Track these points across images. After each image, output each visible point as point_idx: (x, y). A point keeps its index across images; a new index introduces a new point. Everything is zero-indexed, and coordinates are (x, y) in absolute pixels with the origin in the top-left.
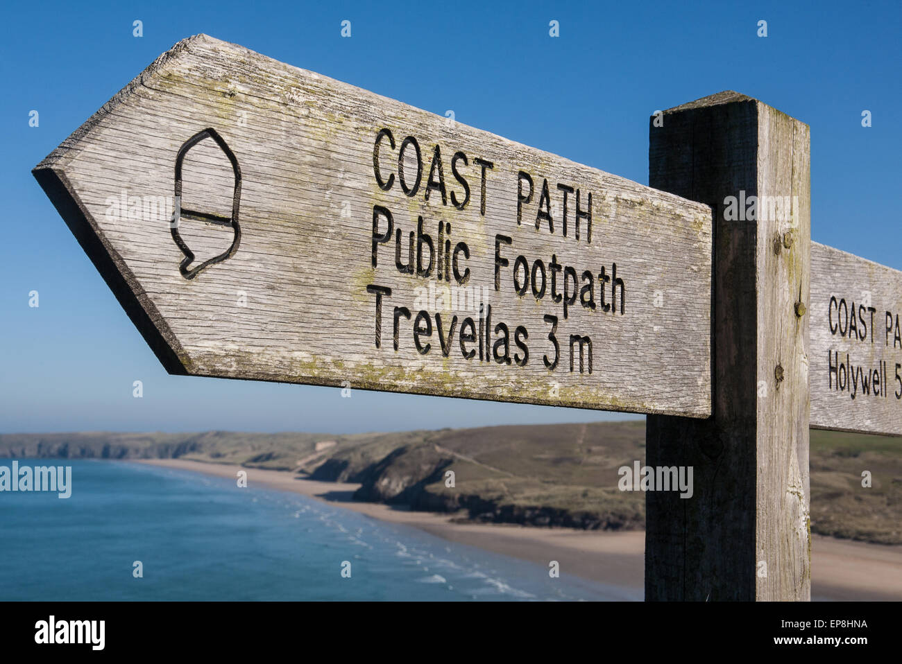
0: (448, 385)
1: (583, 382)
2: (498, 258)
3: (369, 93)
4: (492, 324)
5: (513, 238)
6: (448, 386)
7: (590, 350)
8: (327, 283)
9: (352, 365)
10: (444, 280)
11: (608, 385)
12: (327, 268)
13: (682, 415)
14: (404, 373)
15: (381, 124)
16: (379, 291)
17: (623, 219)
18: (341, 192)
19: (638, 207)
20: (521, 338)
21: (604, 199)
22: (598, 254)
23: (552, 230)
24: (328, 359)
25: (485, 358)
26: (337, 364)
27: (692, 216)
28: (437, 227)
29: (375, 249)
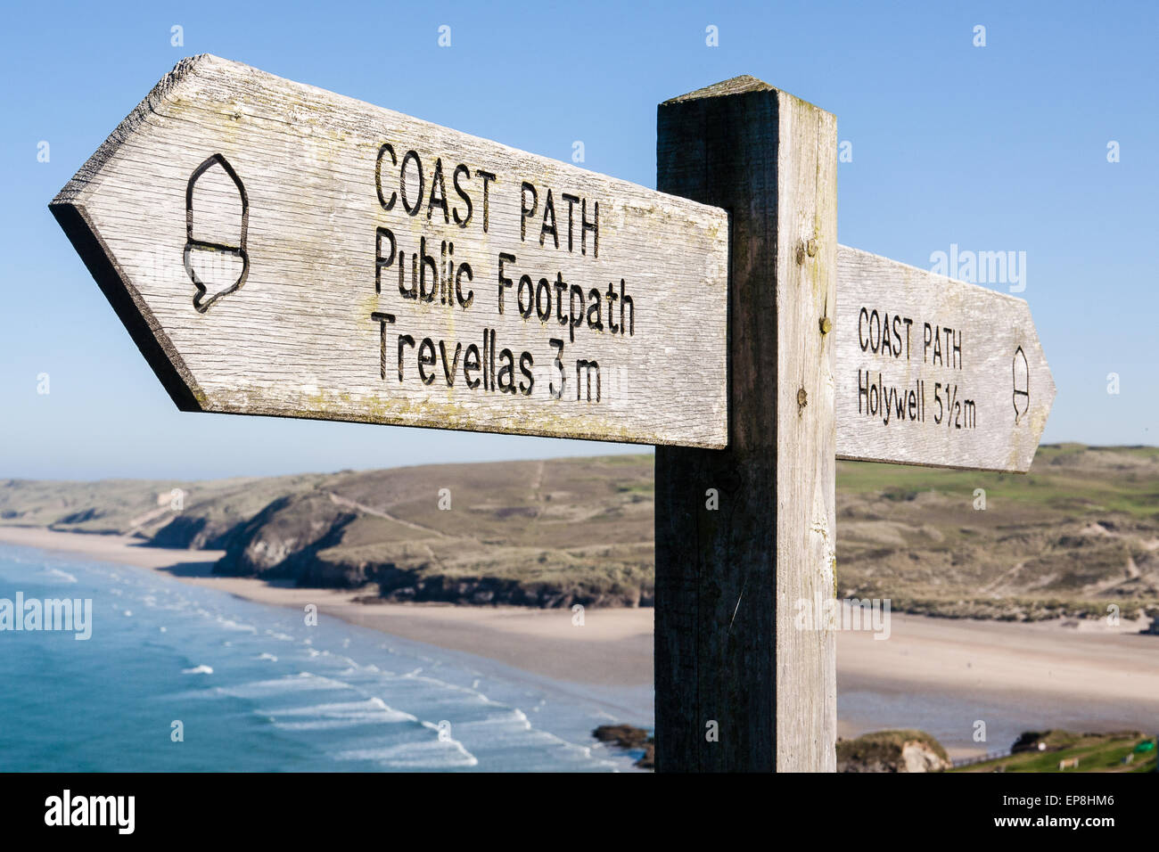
0: (453, 417)
1: (591, 411)
2: (501, 279)
3: (370, 106)
4: (496, 350)
5: (516, 256)
6: (453, 419)
7: (598, 377)
8: (333, 312)
9: (358, 398)
10: (447, 304)
11: (617, 414)
12: (331, 296)
13: (696, 446)
14: (409, 405)
15: (382, 139)
16: (384, 318)
17: (632, 229)
18: (344, 215)
19: (648, 215)
20: (526, 364)
21: (611, 208)
22: (606, 270)
23: (557, 245)
24: (335, 392)
25: (490, 387)
26: (344, 397)
27: (706, 223)
28: (440, 247)
29: (378, 274)
